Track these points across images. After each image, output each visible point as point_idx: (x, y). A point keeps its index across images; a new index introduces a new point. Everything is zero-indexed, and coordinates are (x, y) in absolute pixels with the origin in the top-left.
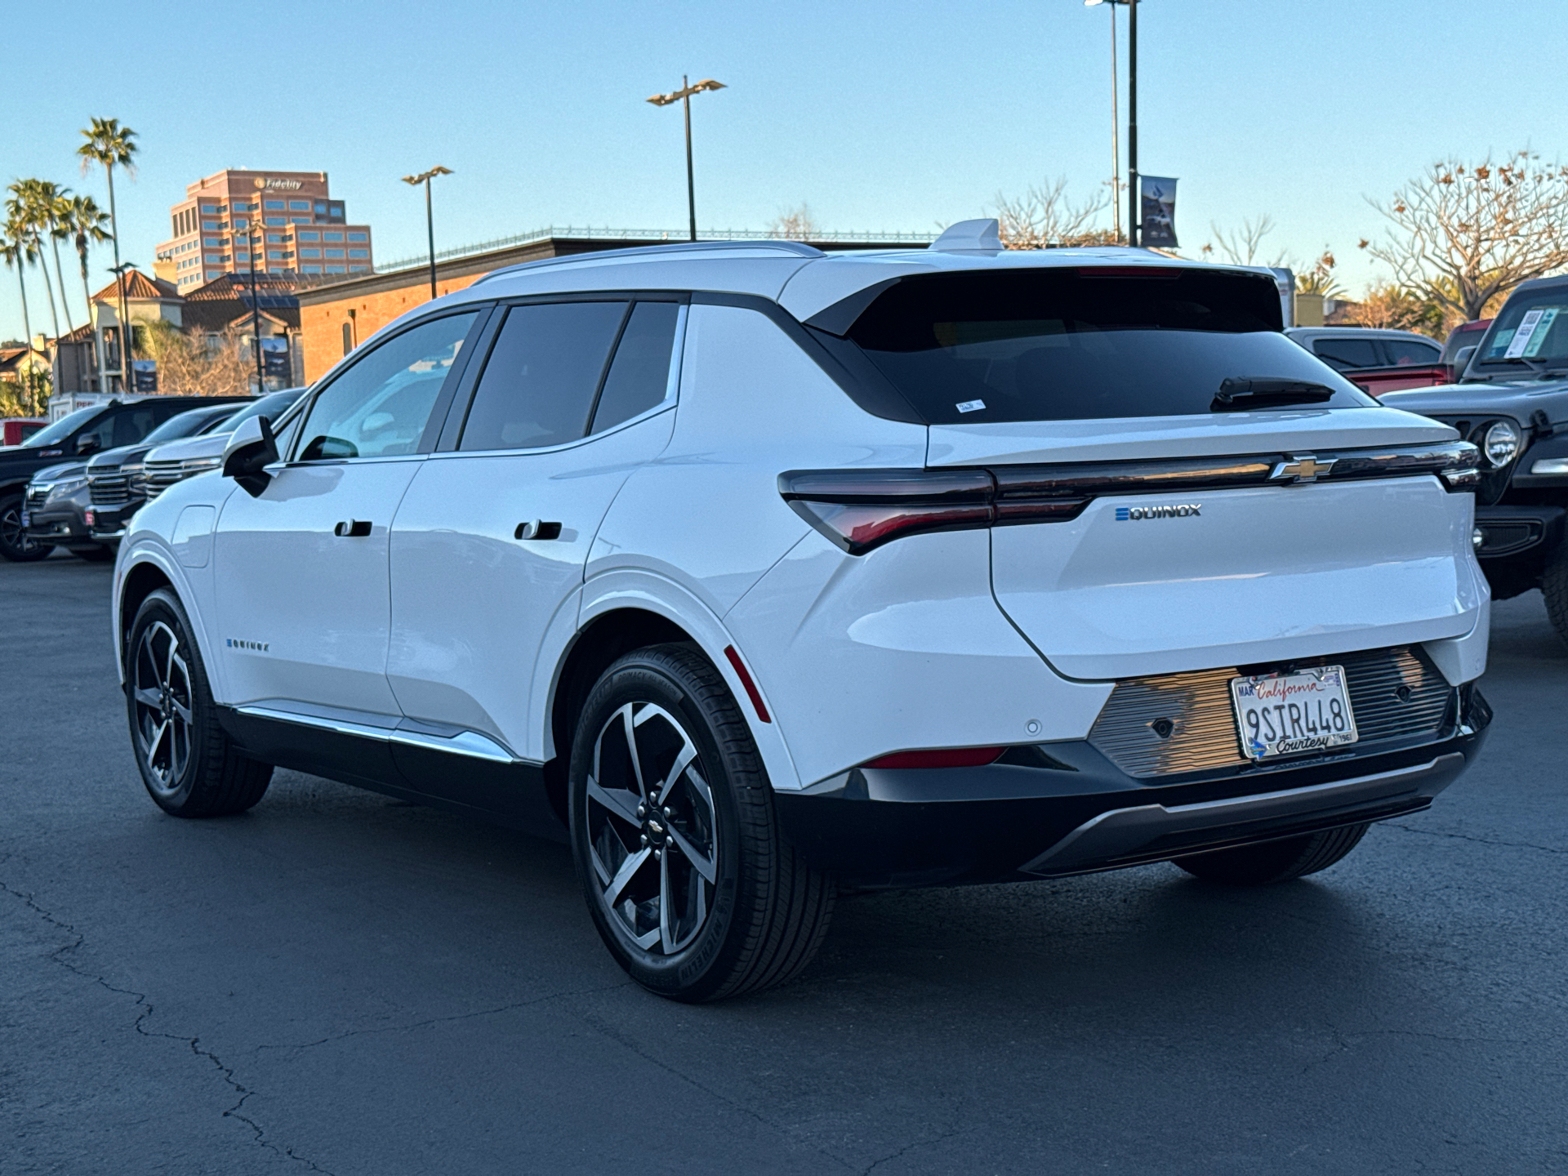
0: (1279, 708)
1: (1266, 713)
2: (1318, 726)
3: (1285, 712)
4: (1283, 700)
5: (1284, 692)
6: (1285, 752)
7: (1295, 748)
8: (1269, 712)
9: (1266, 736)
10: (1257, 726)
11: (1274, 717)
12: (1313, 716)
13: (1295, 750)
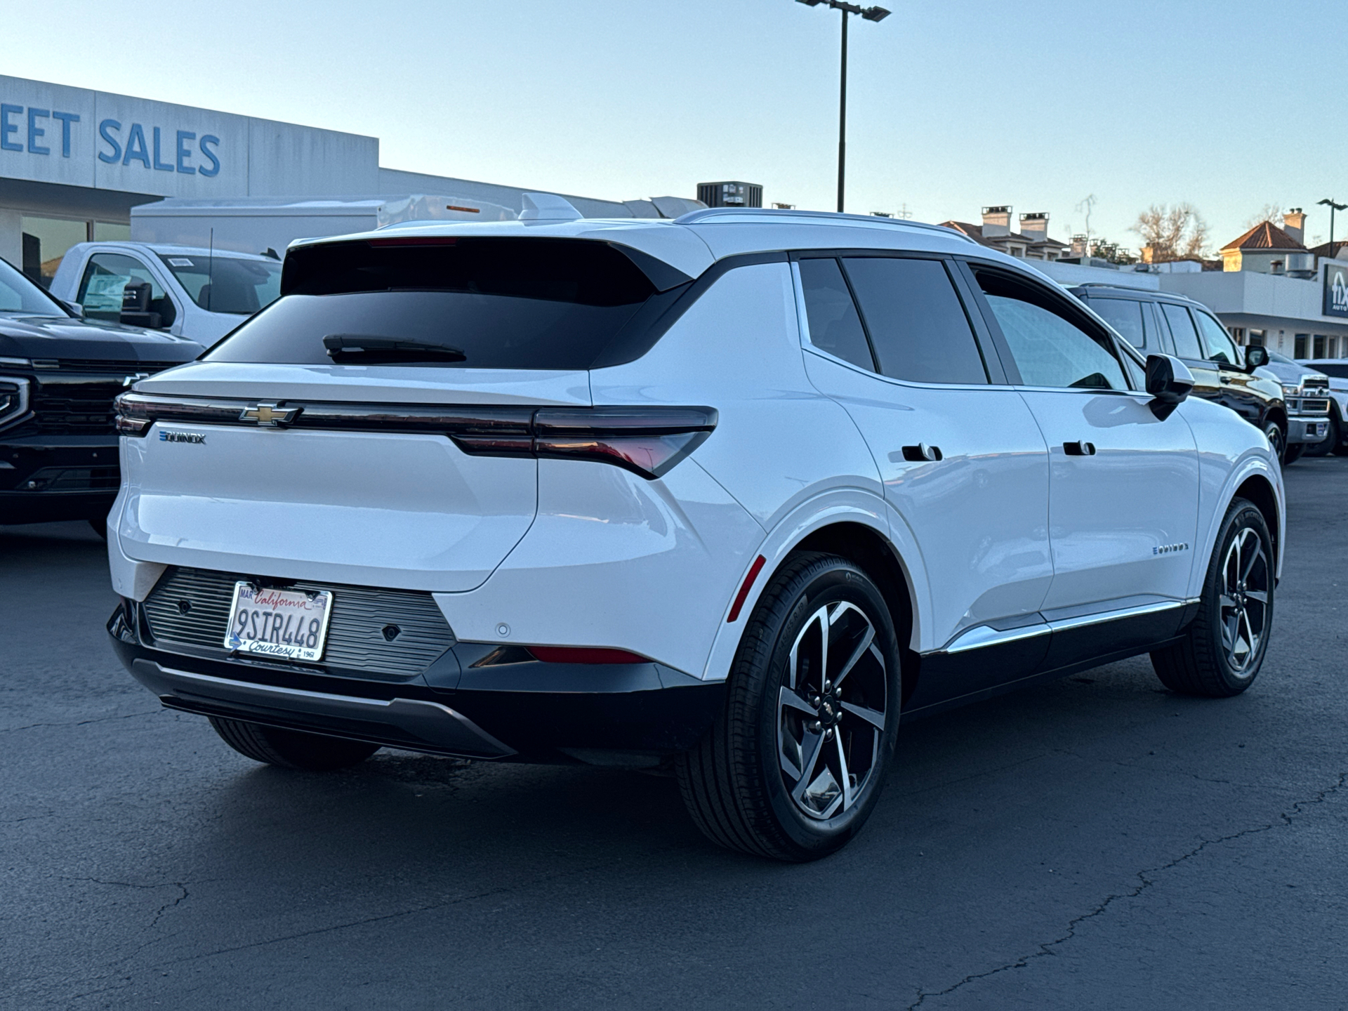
0: (267, 615)
1: (255, 616)
2: (293, 637)
3: (271, 620)
4: (274, 609)
5: (276, 603)
6: (254, 651)
7: (264, 650)
8: (258, 616)
9: (248, 634)
10: (244, 624)
11: (260, 621)
12: (293, 629)
13: (263, 652)
